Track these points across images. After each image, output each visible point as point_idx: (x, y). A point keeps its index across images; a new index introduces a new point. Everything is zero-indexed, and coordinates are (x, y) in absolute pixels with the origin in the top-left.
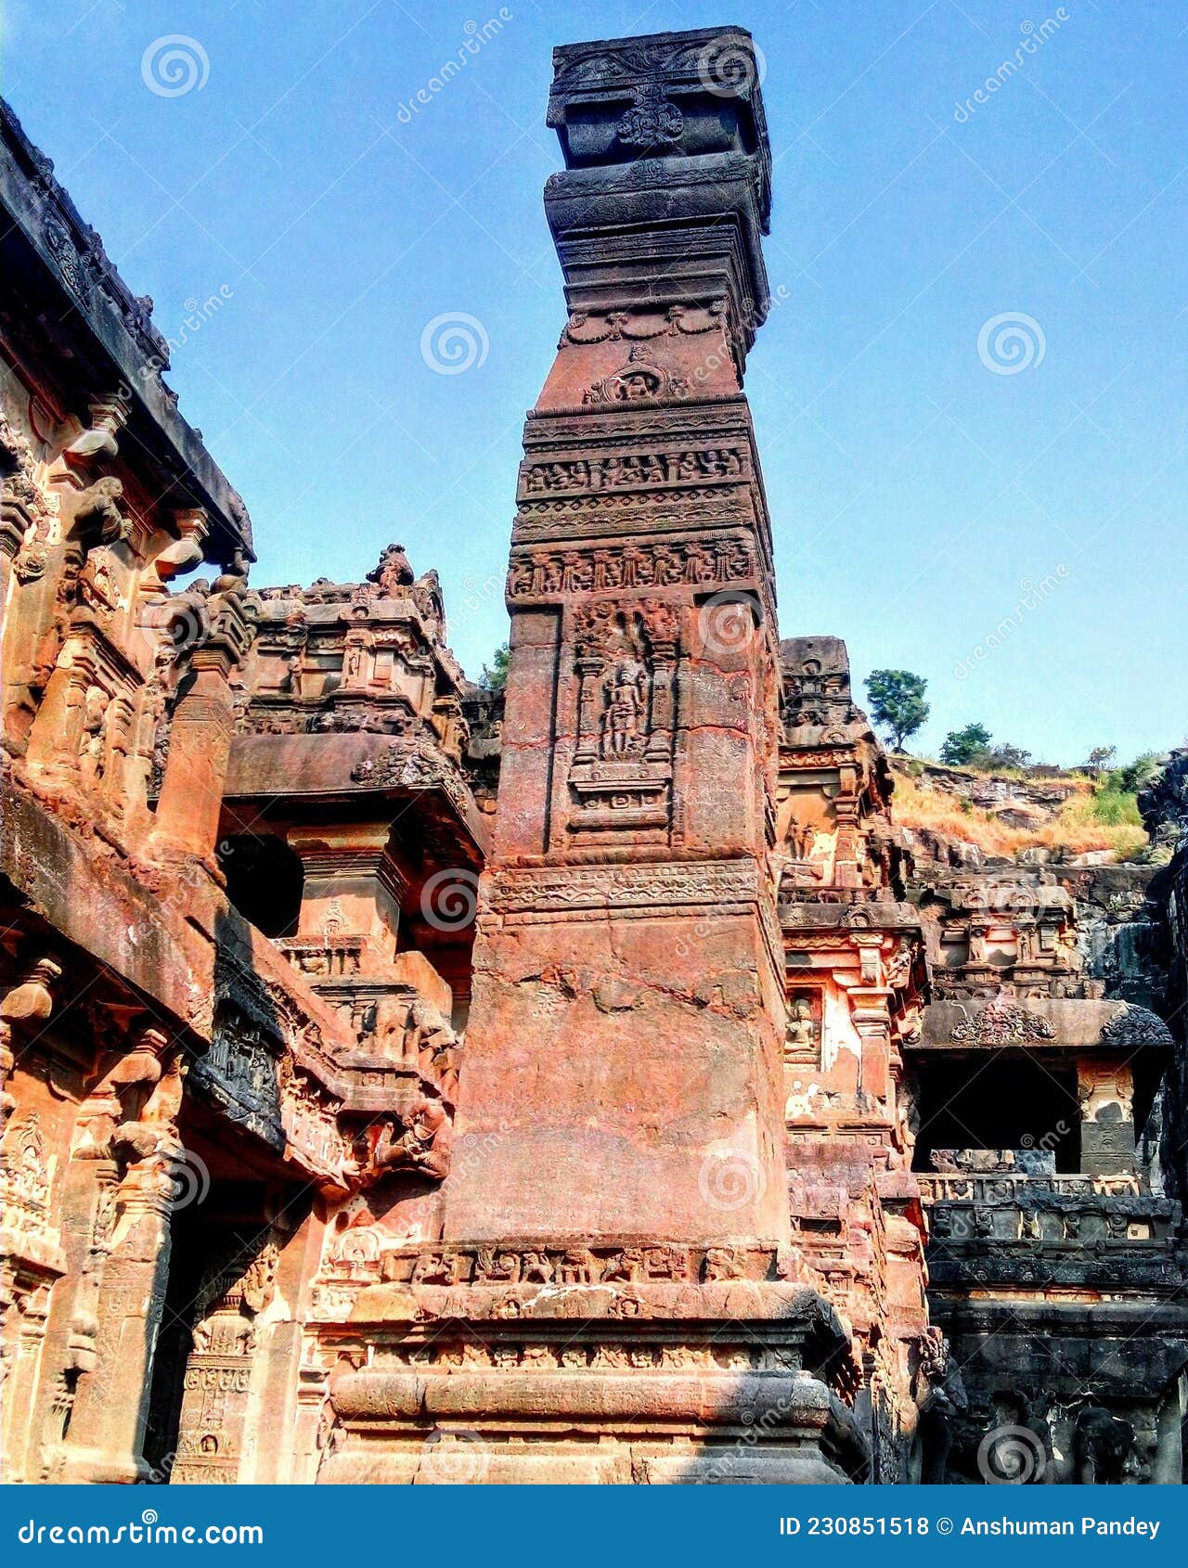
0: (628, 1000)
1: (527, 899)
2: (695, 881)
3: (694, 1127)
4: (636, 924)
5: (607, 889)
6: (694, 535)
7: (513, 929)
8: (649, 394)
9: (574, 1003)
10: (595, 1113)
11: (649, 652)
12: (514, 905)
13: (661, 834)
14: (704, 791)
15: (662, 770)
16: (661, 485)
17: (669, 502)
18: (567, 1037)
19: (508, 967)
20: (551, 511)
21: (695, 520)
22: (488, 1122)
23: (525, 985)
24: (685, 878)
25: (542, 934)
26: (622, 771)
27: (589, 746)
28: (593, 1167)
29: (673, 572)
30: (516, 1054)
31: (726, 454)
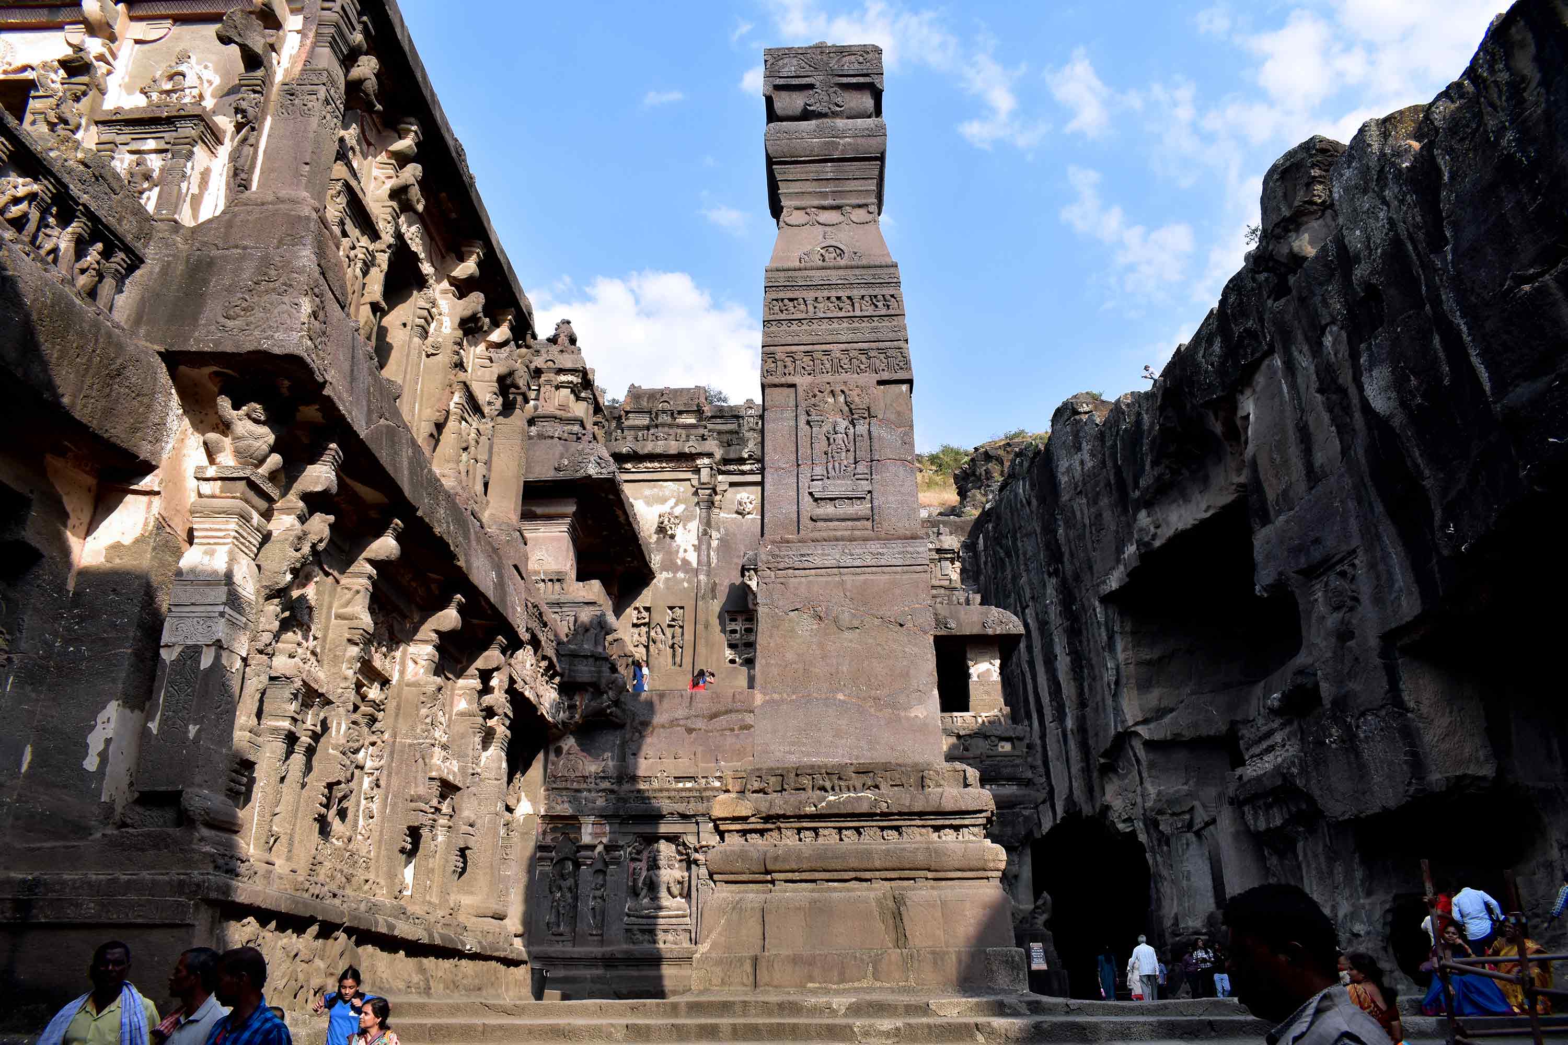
0: (856, 623)
1: (788, 562)
2: (892, 554)
3: (902, 699)
4: (858, 578)
5: (837, 557)
6: (874, 345)
7: (782, 580)
8: (839, 259)
9: (823, 625)
10: (842, 691)
11: (852, 414)
12: (781, 566)
13: (869, 524)
14: (891, 498)
15: (865, 485)
16: (851, 314)
17: (856, 325)
18: (821, 645)
19: (781, 603)
20: (784, 327)
21: (873, 336)
22: (776, 696)
23: (792, 614)
24: (885, 551)
25: (800, 583)
26: (842, 486)
27: (819, 470)
28: (843, 722)
29: (862, 367)
30: (790, 656)
31: (888, 297)
